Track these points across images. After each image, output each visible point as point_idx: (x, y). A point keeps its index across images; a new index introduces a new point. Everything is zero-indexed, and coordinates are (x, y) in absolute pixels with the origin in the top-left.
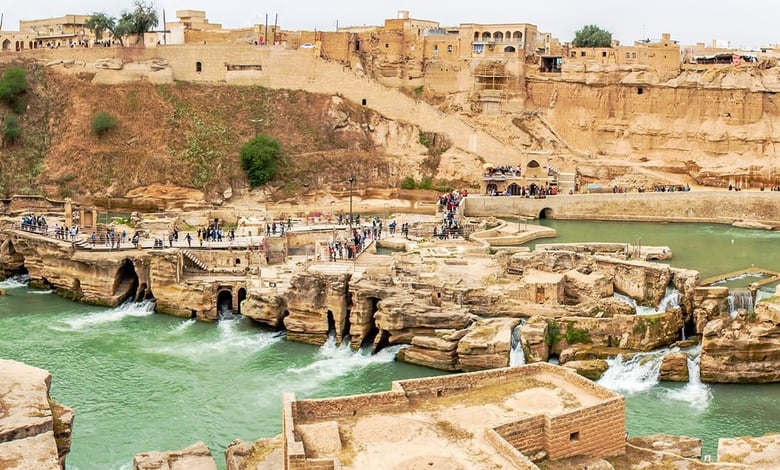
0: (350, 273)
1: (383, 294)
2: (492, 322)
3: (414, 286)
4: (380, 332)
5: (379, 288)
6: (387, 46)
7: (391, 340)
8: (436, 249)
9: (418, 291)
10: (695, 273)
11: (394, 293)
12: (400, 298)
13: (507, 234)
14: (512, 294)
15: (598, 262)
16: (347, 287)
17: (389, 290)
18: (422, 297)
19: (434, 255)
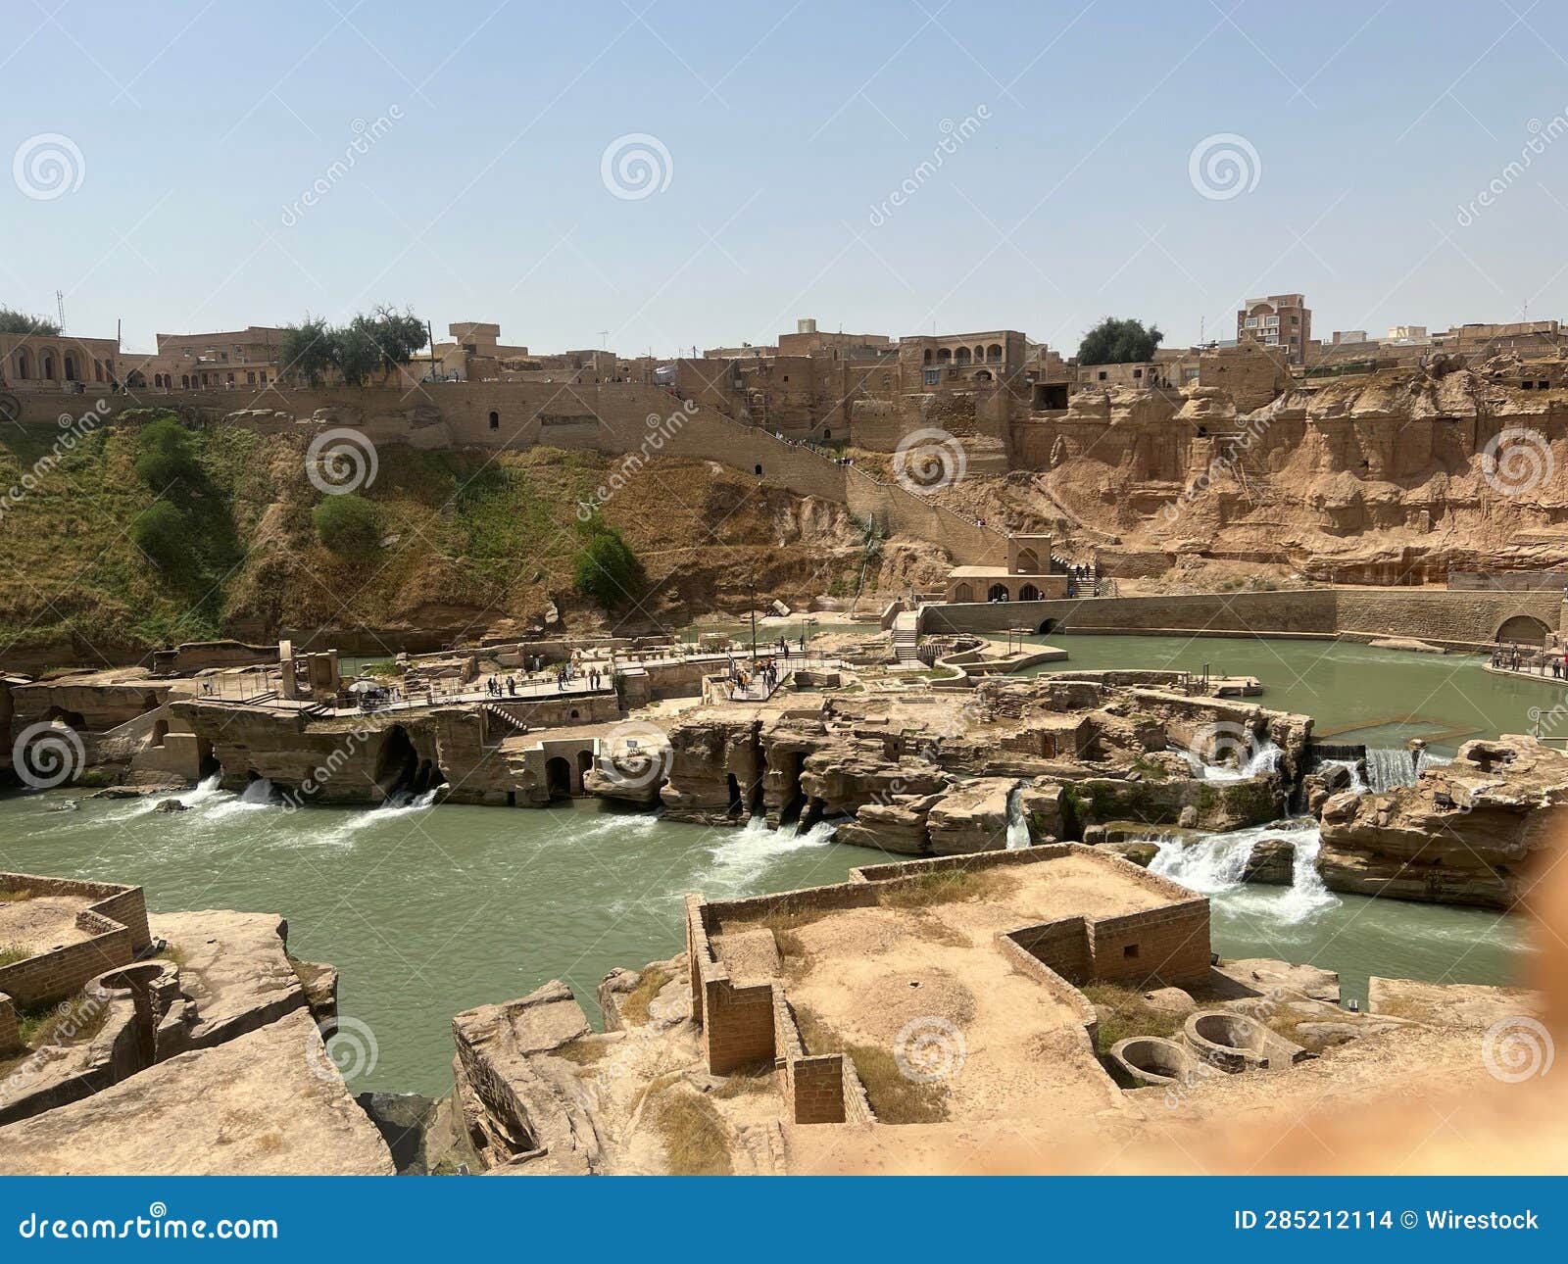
0: (760, 718)
1: (812, 748)
2: (978, 783)
3: (857, 734)
4: (810, 801)
5: (806, 738)
6: (786, 379)
7: (825, 811)
8: (886, 681)
9: (864, 742)
10: (1305, 719)
11: (828, 745)
12: (836, 749)
13: (992, 657)
14: (1007, 745)
15: (1140, 698)
16: (756, 738)
17: (822, 741)
18: (871, 749)
19: (884, 689)
